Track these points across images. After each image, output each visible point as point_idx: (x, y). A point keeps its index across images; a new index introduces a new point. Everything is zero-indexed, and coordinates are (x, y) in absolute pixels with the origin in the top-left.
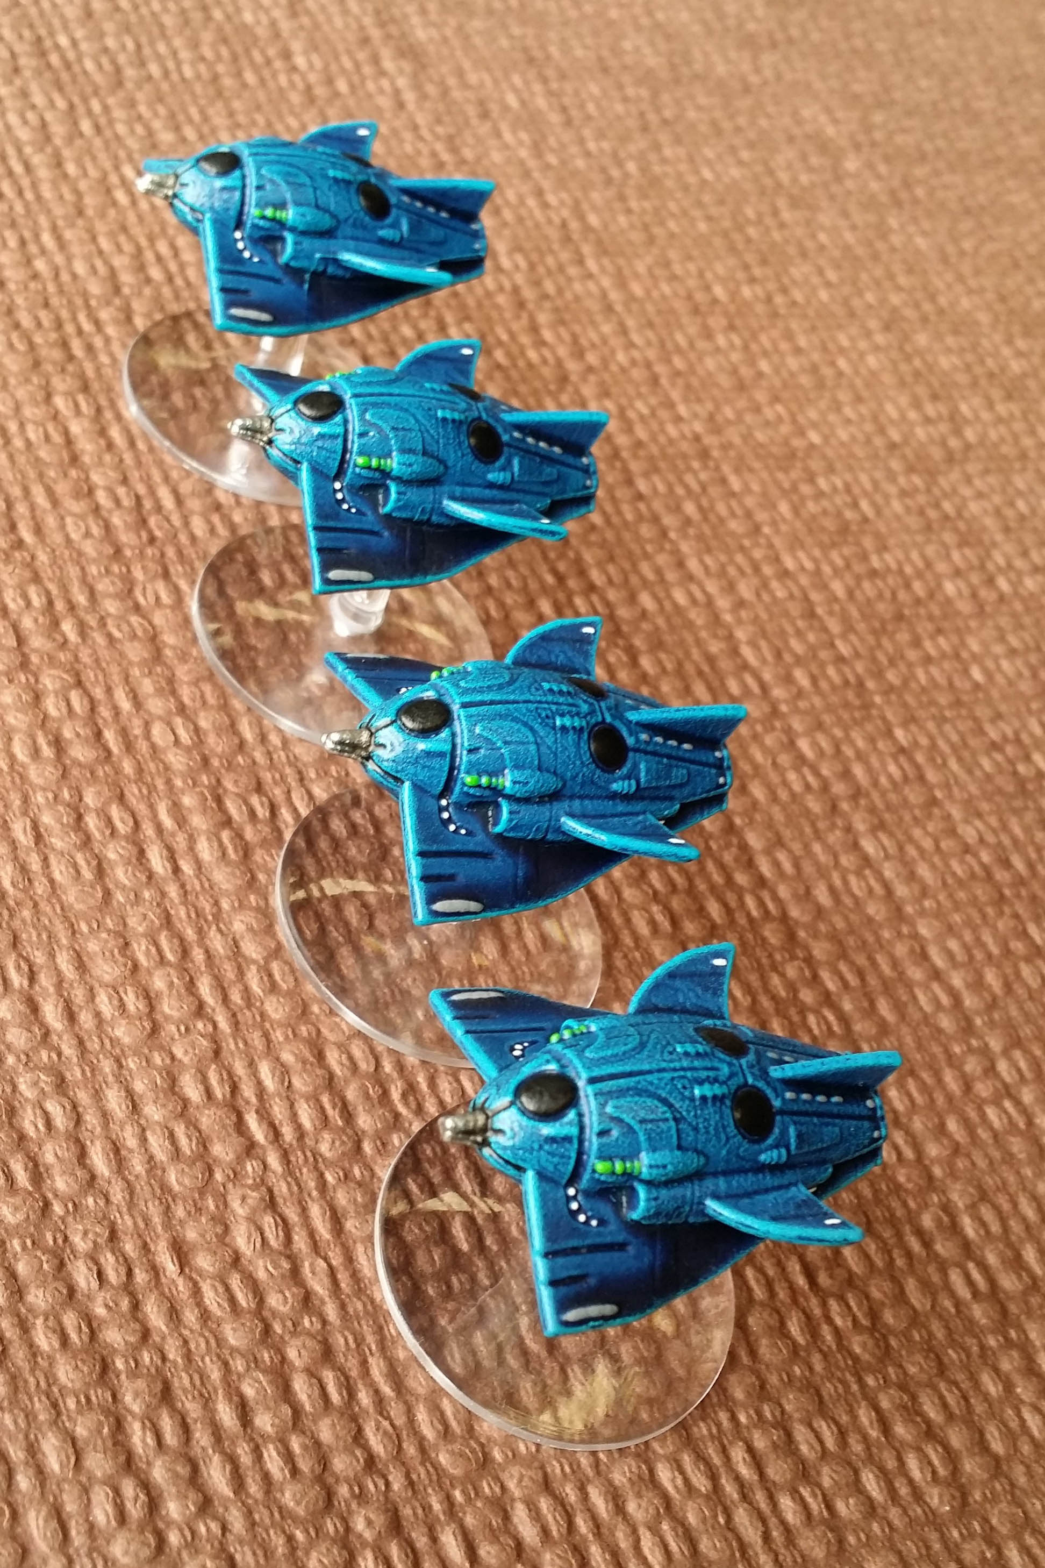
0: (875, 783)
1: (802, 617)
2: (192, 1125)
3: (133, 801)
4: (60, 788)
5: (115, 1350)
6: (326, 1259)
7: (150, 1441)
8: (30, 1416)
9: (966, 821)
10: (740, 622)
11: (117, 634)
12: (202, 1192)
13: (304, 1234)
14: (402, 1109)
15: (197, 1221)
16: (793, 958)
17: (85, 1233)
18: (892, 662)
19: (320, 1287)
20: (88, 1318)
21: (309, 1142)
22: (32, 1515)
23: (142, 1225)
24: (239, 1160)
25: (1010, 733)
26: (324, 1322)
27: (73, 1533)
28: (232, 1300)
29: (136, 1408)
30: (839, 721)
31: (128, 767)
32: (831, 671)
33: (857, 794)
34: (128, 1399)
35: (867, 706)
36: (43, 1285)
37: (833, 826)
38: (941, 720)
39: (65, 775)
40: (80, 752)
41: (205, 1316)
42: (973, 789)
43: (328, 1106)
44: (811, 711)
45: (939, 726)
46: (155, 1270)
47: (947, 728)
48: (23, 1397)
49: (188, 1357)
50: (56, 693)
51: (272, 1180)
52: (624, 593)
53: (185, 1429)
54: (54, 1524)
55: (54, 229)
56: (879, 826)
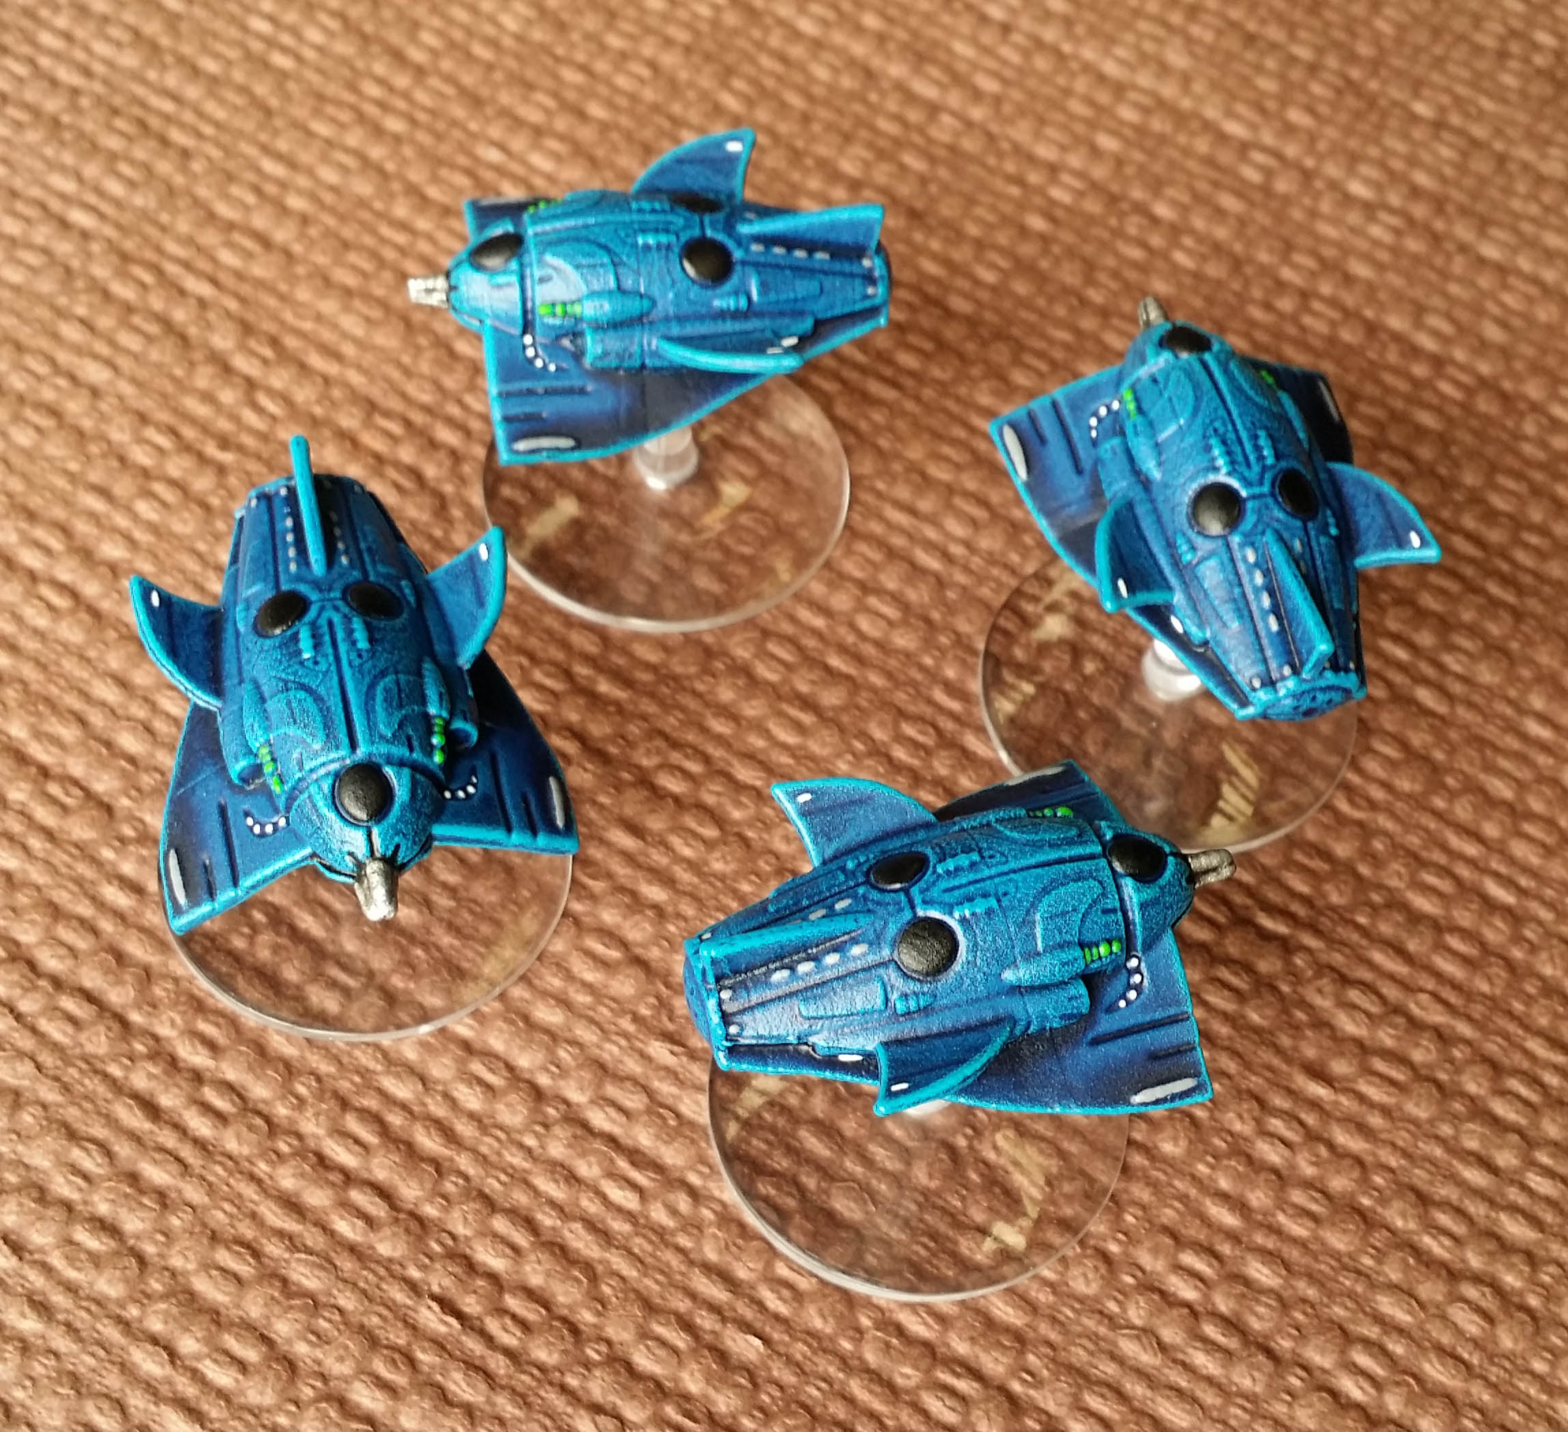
0: (1443, 180)
1: (1245, 47)
2: (1228, 962)
3: (912, 709)
4: (849, 745)
5: (1352, 1194)
6: (1422, 990)
7: (1447, 1242)
8: (1351, 1295)
9: (1544, 156)
10: (1200, 99)
11: (747, 550)
12: (1286, 1011)
13: (1388, 982)
14: (1358, 815)
15: (1304, 1038)
16: (1522, 415)
17: (1240, 1117)
18: (1353, 34)
19: (1437, 1017)
20: (1307, 1185)
21: (1320, 903)
22: (1427, 1367)
23: (1268, 1074)
24: (1288, 963)
25: (1499, 29)
26: (1468, 1043)
27: (1466, 1356)
28: (1392, 1082)
29: (1412, 1225)
30: (1367, 139)
31: (876, 679)
32: (1317, 89)
33: (1439, 204)
34: (1399, 1223)
35: (1372, 101)
36: (1254, 1186)
37: (1449, 257)
38: (1439, 63)
39: (842, 730)
40: (831, 698)
41: (1386, 1111)
42: (1522, 117)
43: (1305, 861)
44: (1335, 150)
45: (1444, 72)
46: (1315, 1105)
47: (1452, 68)
48: (1330, 1285)
49: (1406, 1154)
50: (756, 656)
51: (1324, 958)
52: (1083, 150)
53: (1460, 1212)
54: (1450, 1361)
55: (266, 149)
56: (1483, 225)
